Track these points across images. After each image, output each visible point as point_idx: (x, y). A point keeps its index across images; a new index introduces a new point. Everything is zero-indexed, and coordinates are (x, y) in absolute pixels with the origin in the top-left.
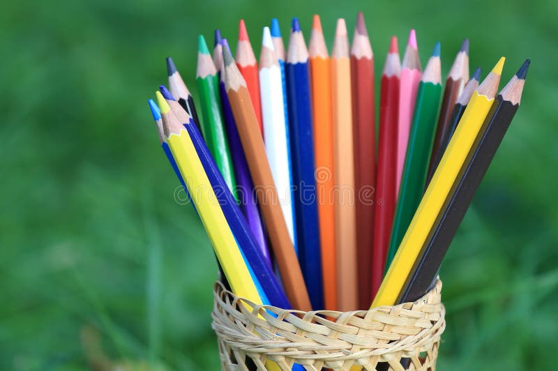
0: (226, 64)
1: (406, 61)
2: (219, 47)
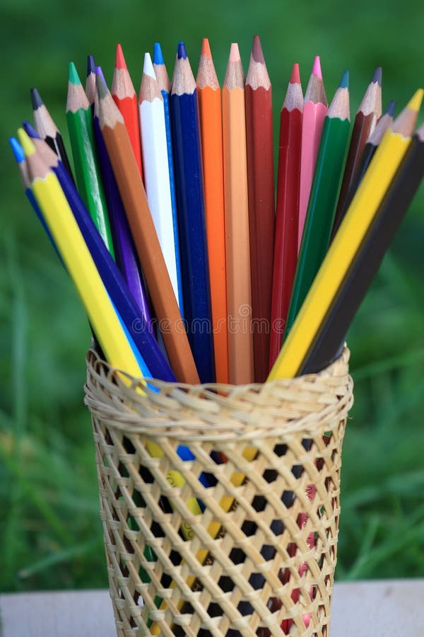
0: (101, 96)
1: (309, 92)
2: (93, 76)
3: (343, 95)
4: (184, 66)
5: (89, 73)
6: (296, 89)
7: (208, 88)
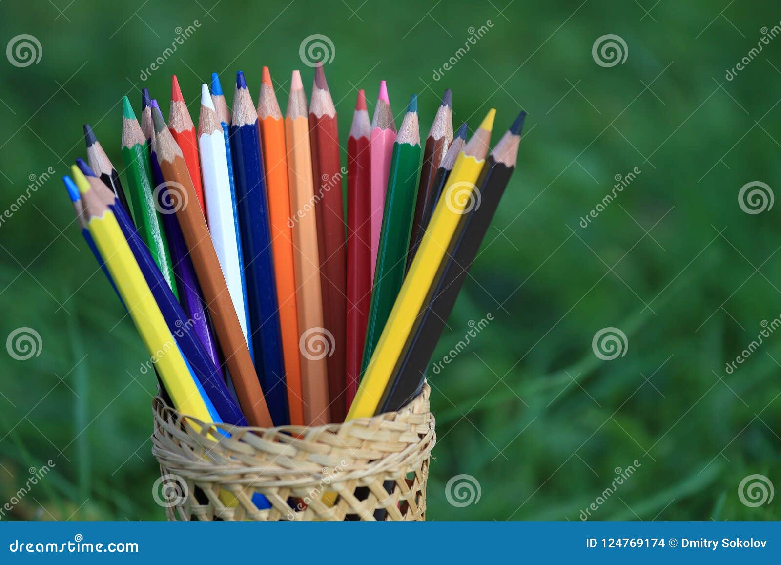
0: (157, 129)
1: (376, 118)
2: (148, 110)
3: (412, 120)
4: (244, 96)
5: (144, 107)
6: (363, 116)
7: (270, 118)
